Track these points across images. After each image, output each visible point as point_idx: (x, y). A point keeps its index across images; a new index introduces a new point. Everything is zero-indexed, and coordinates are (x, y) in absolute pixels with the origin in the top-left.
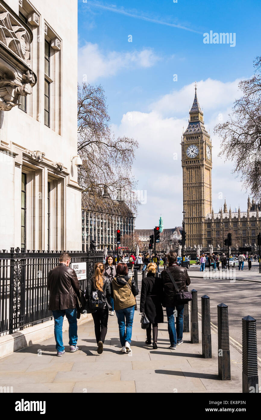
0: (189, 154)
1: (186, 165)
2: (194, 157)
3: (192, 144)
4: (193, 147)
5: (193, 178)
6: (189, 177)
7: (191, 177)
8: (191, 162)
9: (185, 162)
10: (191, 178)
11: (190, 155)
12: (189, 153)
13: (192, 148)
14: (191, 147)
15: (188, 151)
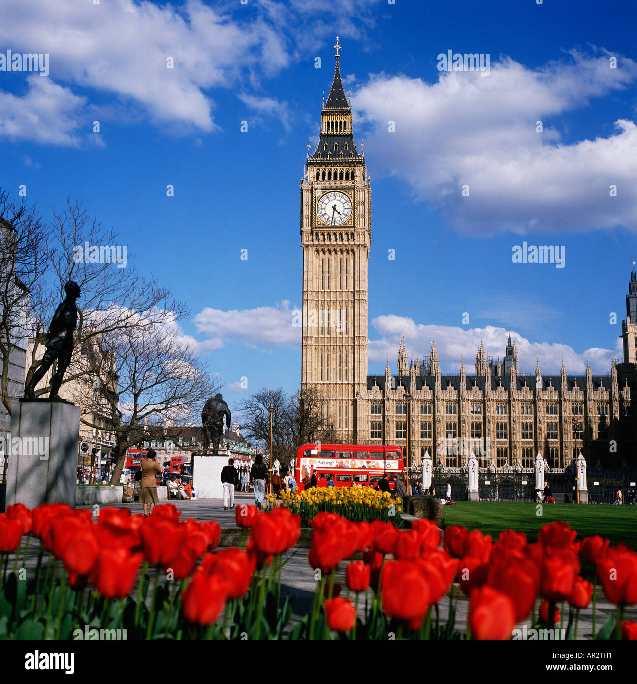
0: (323, 215)
1: (316, 242)
2: (337, 224)
3: (335, 190)
4: (338, 198)
5: (333, 280)
6: (321, 273)
7: (327, 275)
8: (329, 235)
9: (312, 233)
10: (327, 278)
11: (326, 217)
12: (323, 212)
13: (335, 199)
14: (332, 198)
15: (323, 207)
